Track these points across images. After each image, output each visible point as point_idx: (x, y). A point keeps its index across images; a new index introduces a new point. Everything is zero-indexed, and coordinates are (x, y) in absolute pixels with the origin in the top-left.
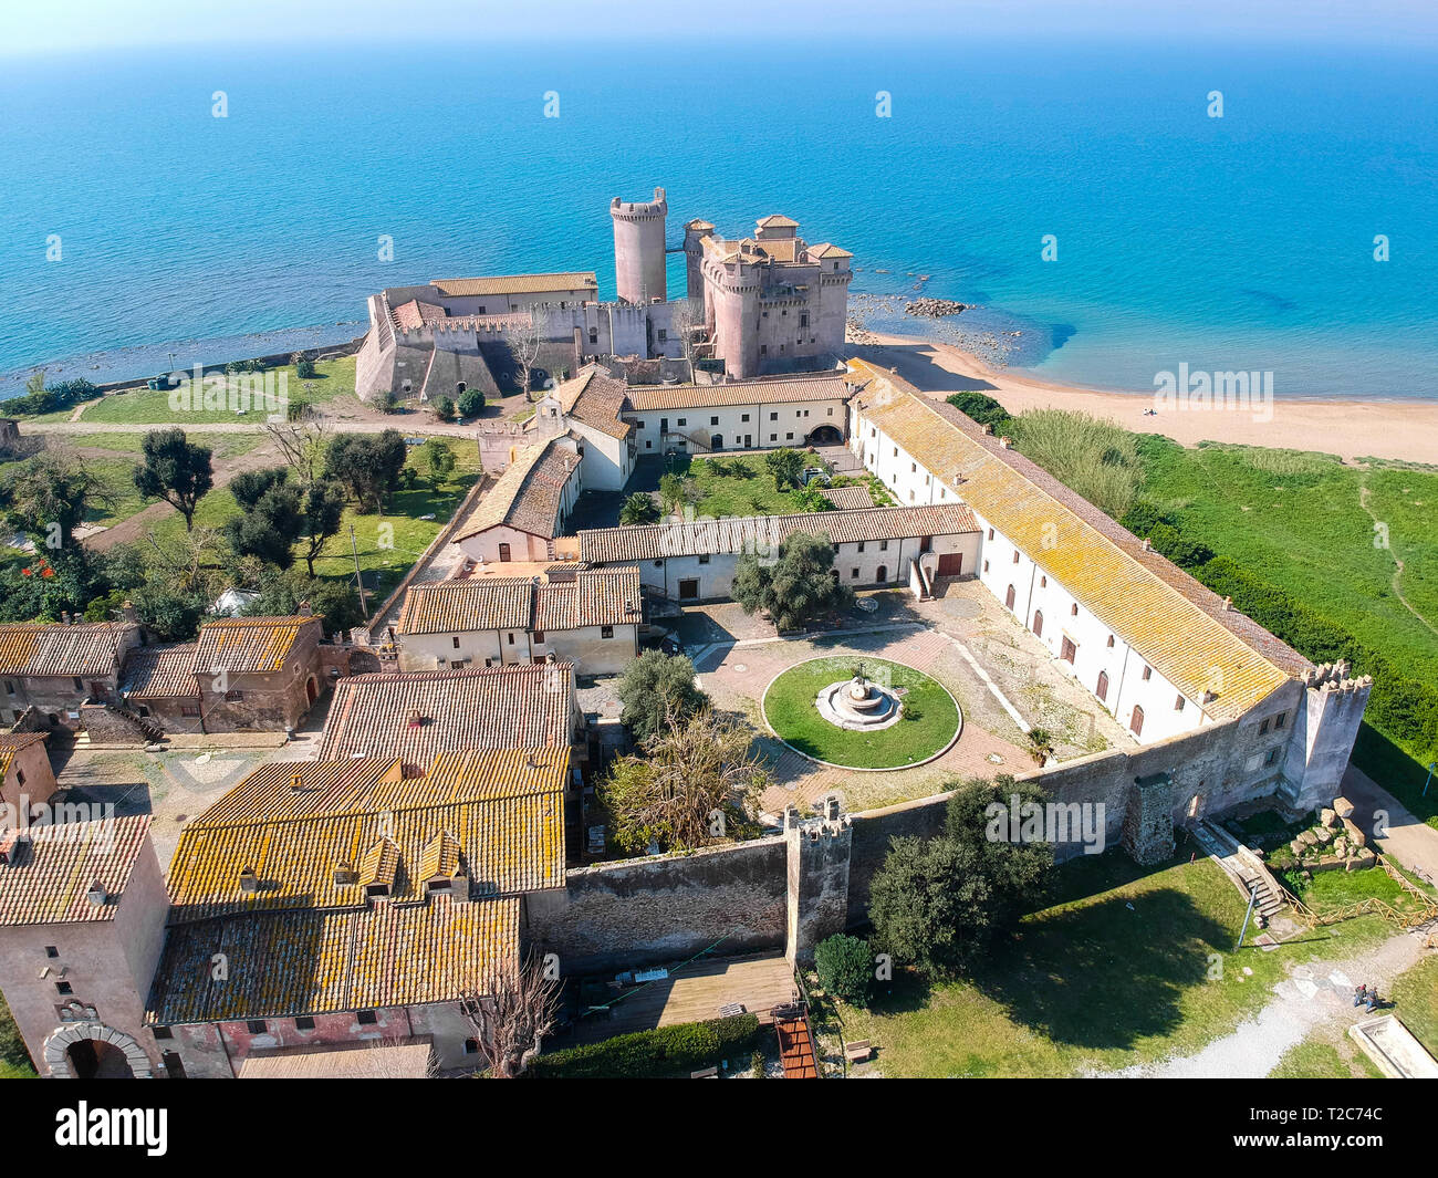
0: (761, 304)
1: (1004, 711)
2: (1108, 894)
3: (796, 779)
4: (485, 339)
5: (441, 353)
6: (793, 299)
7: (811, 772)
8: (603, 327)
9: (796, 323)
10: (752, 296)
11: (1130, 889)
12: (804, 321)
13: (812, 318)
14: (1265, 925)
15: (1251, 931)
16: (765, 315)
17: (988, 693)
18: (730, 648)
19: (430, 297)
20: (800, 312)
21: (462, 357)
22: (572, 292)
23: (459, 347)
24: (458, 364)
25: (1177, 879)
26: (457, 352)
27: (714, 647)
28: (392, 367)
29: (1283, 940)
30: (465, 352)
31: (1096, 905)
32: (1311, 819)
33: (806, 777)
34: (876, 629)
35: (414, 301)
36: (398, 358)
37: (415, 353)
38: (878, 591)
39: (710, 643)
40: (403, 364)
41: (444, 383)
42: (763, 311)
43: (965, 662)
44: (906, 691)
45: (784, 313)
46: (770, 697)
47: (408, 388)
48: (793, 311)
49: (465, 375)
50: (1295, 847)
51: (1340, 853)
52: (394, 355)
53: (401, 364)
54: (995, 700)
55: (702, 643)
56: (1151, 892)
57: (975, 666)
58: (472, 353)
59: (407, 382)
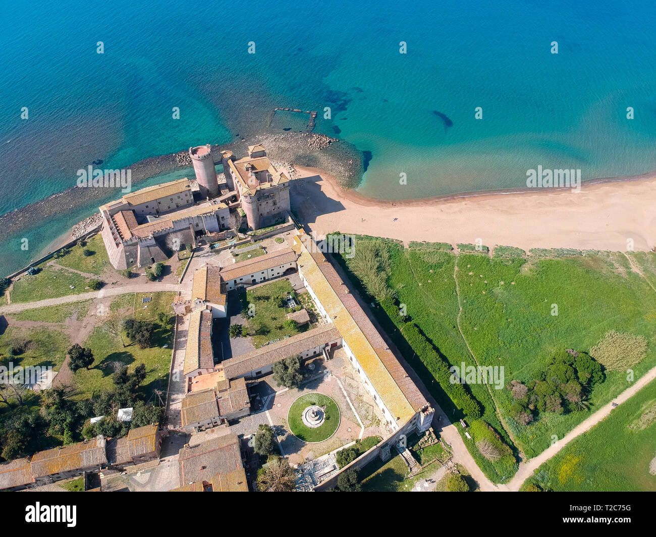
1: (351, 409)
2: (376, 473)
3: (300, 450)
4: (156, 235)
5: (142, 249)
6: (270, 199)
7: (303, 446)
8: (200, 221)
9: (272, 205)
10: (255, 203)
11: (380, 470)
12: (275, 204)
13: (277, 202)
14: (411, 470)
15: (408, 473)
16: (260, 205)
17: (347, 401)
18: (274, 397)
19: (126, 208)
20: (273, 201)
21: (150, 248)
22: (181, 192)
23: (149, 245)
24: (149, 251)
25: (391, 465)
26: (148, 247)
27: (270, 396)
28: (124, 256)
29: (415, 474)
30: (151, 246)
31: (373, 477)
32: (424, 434)
33: (303, 448)
34: (316, 378)
35: (120, 212)
36: (126, 252)
37: (132, 248)
38: (314, 359)
39: (268, 395)
40: (128, 253)
41: (146, 259)
43: (340, 389)
44: (325, 407)
45: (267, 202)
46: (289, 418)
47: (132, 262)
48: (270, 202)
49: (153, 254)
50: (419, 443)
51: (430, 442)
52: (124, 251)
53: (127, 254)
54: (348, 405)
55: (266, 396)
56: (385, 470)
57: (343, 389)
58: (154, 246)
59: (132, 260)
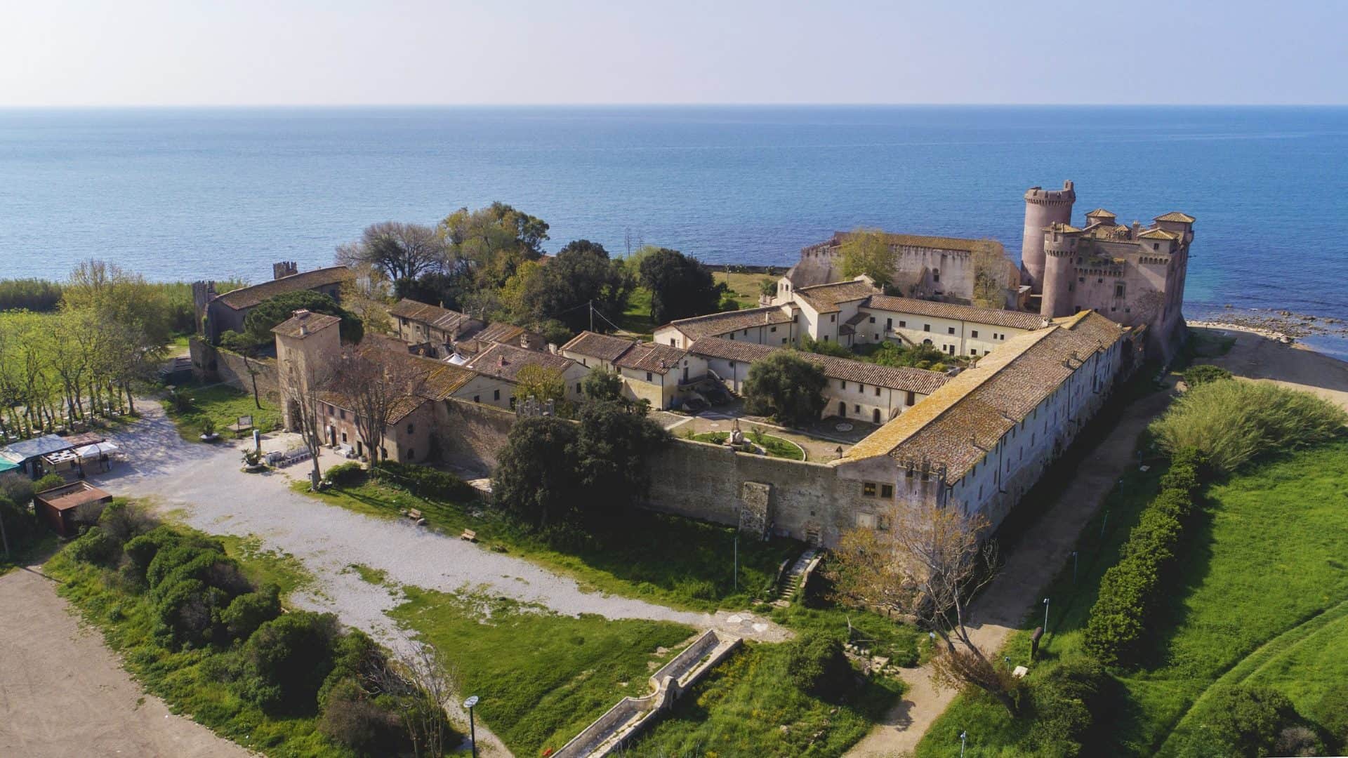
0: (1076, 269)
6: (1108, 270)
8: (945, 270)
9: (1111, 292)
10: (1066, 260)
12: (1120, 291)
13: (1128, 289)
16: (1082, 280)
20: (1116, 282)
42: (1080, 276)
45: (1100, 281)
48: (1110, 281)
